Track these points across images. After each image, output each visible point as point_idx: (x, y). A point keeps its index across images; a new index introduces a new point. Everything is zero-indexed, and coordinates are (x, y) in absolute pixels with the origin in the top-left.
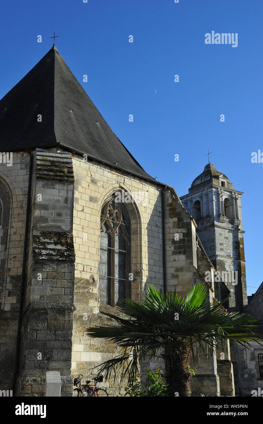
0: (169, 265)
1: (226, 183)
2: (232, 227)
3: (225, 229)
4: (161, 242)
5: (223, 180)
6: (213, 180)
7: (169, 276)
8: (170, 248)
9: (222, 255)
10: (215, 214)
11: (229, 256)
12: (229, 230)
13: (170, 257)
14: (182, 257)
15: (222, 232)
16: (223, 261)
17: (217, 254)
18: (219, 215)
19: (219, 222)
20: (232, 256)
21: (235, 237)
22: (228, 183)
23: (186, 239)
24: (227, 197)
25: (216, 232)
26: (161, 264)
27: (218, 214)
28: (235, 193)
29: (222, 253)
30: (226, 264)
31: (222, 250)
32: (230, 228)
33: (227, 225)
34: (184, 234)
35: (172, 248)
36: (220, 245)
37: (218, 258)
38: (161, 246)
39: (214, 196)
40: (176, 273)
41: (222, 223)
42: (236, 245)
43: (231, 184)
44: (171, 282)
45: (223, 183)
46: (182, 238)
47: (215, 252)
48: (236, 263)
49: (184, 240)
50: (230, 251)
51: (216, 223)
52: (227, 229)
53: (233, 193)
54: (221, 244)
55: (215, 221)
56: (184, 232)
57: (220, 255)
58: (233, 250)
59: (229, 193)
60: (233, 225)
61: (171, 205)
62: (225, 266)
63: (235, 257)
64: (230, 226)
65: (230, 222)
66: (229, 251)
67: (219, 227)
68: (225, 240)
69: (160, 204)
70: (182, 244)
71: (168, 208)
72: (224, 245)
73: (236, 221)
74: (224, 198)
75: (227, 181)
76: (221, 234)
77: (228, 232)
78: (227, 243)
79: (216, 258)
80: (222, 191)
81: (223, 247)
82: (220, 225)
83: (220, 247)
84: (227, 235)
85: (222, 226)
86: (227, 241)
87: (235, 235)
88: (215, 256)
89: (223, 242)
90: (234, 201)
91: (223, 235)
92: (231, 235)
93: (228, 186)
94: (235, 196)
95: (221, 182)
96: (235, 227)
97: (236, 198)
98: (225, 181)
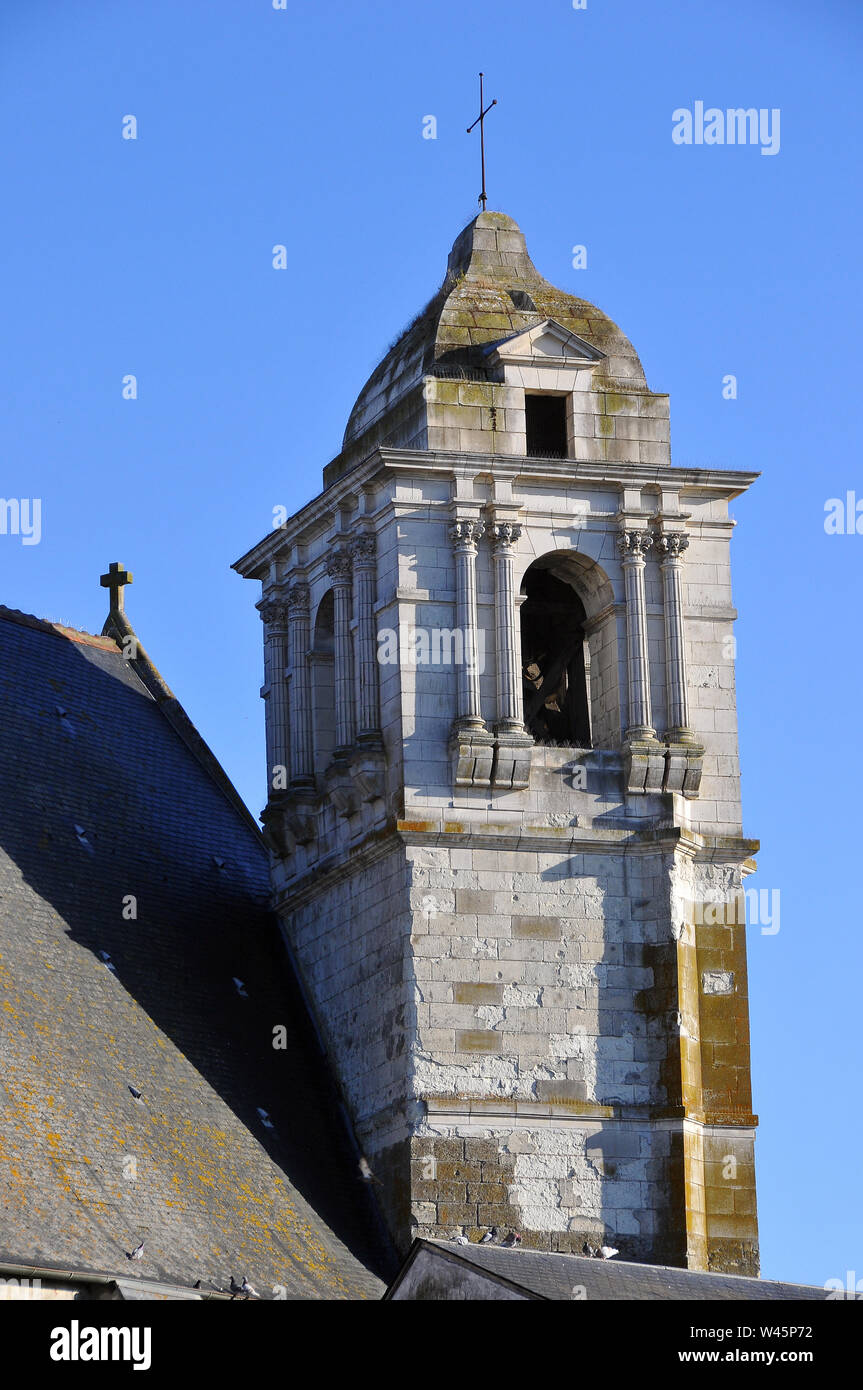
1: (582, 409)
2: (599, 822)
3: (518, 844)
5: (550, 381)
6: (429, 397)
9: (486, 1087)
10: (409, 728)
11: (558, 1096)
12: (572, 846)
15: (487, 881)
16: (488, 1145)
17: (420, 1085)
18: (451, 729)
19: (453, 789)
20: (590, 1094)
21: (643, 904)
22: (611, 394)
24: (564, 543)
25: (418, 883)
27: (446, 714)
28: (653, 493)
29: (483, 1076)
30: (522, 1166)
31: (478, 1042)
32: (585, 832)
33: (539, 803)
36: (459, 999)
37: (438, 1126)
39: (405, 561)
41: (491, 790)
42: (644, 977)
43: (649, 397)
47: (405, 1078)
48: (645, 1152)
50: (579, 1047)
51: (421, 804)
52: (539, 844)
53: (633, 499)
54: (470, 993)
55: (409, 792)
57: (446, 1098)
58: (608, 1029)
59: (581, 507)
60: (625, 796)
62: (505, 1194)
63: (629, 1093)
64: (595, 806)
65: (575, 778)
66: (562, 1048)
67: (453, 837)
68: (519, 948)
72: (510, 997)
73: (647, 757)
74: (519, 559)
75: (602, 378)
76: (470, 902)
77: (551, 875)
78: (545, 976)
79: (411, 1126)
80: (503, 491)
81: (489, 1015)
82: (458, 815)
83: (464, 1018)
84: (547, 900)
85: (488, 825)
86: (550, 950)
87: (635, 888)
88: (405, 1106)
89: (499, 966)
90: (633, 576)
91: (503, 904)
92: (589, 894)
93: (605, 428)
94: (656, 522)
95: (520, 404)
96: (639, 809)
97: (658, 537)
98: (576, 382)
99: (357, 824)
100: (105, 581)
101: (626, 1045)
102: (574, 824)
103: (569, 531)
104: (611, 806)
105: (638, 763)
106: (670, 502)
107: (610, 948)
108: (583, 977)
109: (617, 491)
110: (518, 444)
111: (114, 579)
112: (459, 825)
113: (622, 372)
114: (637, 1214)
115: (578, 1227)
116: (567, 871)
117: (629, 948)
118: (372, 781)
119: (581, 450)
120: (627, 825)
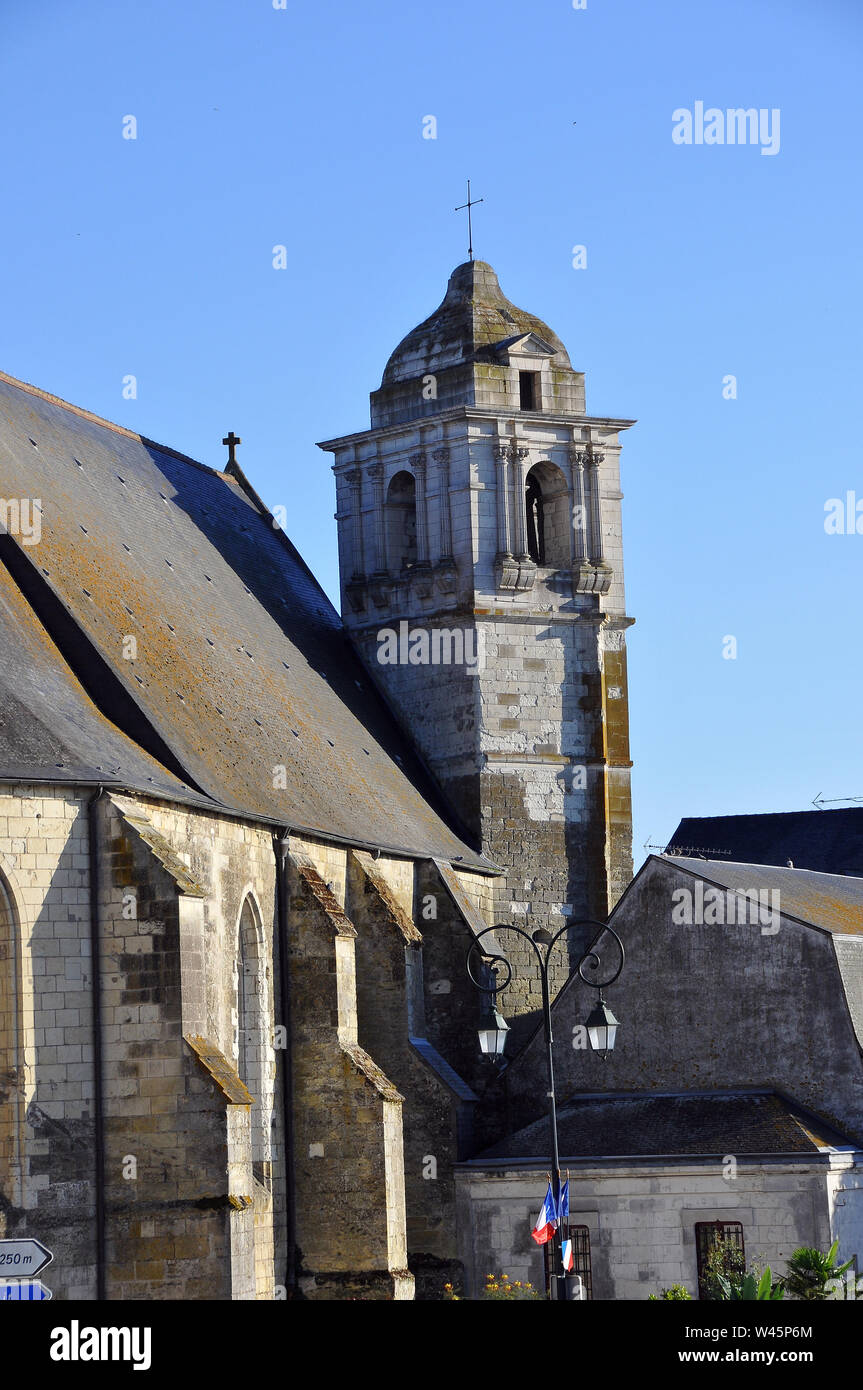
0: (111, 1034)
1: (546, 379)
2: (562, 608)
3: (527, 621)
4: (86, 966)
5: (529, 365)
6: (476, 375)
7: (110, 1070)
8: (115, 984)
9: (513, 748)
10: (476, 559)
11: (544, 752)
12: (553, 621)
13: (116, 1012)
14: (151, 1011)
15: (513, 640)
16: (514, 778)
17: (483, 747)
18: (497, 560)
19: (497, 591)
20: (559, 752)
21: (583, 652)
22: (559, 372)
23: (163, 953)
24: (545, 458)
25: (481, 642)
26: (87, 1035)
27: (493, 550)
28: (586, 431)
29: (511, 742)
30: (529, 789)
31: (509, 724)
32: (556, 614)
33: (536, 598)
34: (156, 938)
35: (122, 984)
36: (500, 702)
37: (492, 768)
38: (85, 980)
39: (473, 468)
40: (131, 1061)
41: (514, 592)
42: (583, 690)
43: (575, 374)
44: (117, 1087)
45: (528, 380)
46: (151, 951)
47: (476, 743)
48: (585, 781)
49: (156, 957)
50: (554, 727)
51: (483, 600)
52: (536, 622)
53: (577, 434)
54: (507, 699)
55: (476, 592)
56: (155, 932)
57: (497, 753)
58: (566, 718)
59: (552, 437)
60: (574, 594)
61: (117, 845)
62: (522, 802)
63: (575, 750)
64: (558, 600)
65: (551, 585)
66: (547, 727)
67: (498, 617)
68: (527, 675)
69: (84, 846)
70: (150, 972)
71: (108, 856)
72: (524, 701)
73: (587, 576)
74: (526, 465)
75: (552, 364)
76: (505, 651)
77: (540, 637)
78: (539, 690)
79: (479, 768)
80: (519, 430)
81: (514, 710)
82: (499, 605)
83: (502, 712)
84: (539, 650)
85: (515, 610)
86: (540, 676)
87: (579, 644)
88: (474, 756)
89: (518, 685)
90: (578, 476)
91: (519, 652)
92: (557, 647)
93: (556, 392)
94: (589, 447)
95: (516, 378)
96: (581, 602)
97: (590, 456)
98: (541, 366)
99: (429, 603)
100: (225, 442)
101: (574, 725)
102: (551, 609)
103: (544, 451)
104: (567, 600)
105: (583, 578)
106: (595, 436)
107: (568, 675)
108: (555, 689)
109: (570, 429)
110: (516, 401)
111: (231, 441)
112: (501, 611)
113: (560, 359)
114: (580, 812)
115: (554, 818)
116: (547, 635)
117: (576, 675)
118: (450, 584)
119: (546, 404)
120: (573, 610)
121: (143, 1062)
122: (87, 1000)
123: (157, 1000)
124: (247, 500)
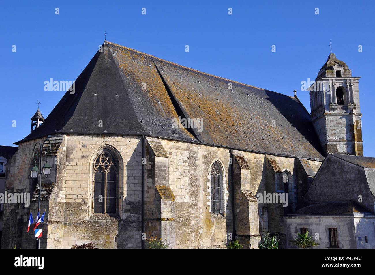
0: (145, 185)
1: (342, 72)
2: (345, 113)
3: (337, 115)
4: (141, 171)
5: (339, 69)
6: (326, 72)
7: (145, 192)
8: (146, 175)
9: (334, 139)
10: (325, 104)
11: (342, 139)
12: (342, 115)
13: (146, 180)
14: (151, 180)
15: (334, 119)
16: (335, 144)
17: (327, 139)
18: (329, 104)
19: (330, 110)
20: (345, 139)
21: (350, 120)
22: (345, 70)
23: (153, 168)
24: (341, 85)
25: (326, 119)
26: (140, 185)
27: (329, 103)
28: (350, 80)
29: (334, 138)
30: (338, 146)
31: (333, 135)
32: (344, 114)
33: (339, 110)
34: (152, 165)
35: (147, 175)
36: (331, 130)
37: (329, 143)
38: (140, 174)
40: (148, 190)
41: (334, 110)
42: (350, 128)
43: (349, 70)
44: (146, 195)
45: (339, 73)
46: (151, 168)
48: (351, 145)
49: (151, 169)
50: (344, 135)
51: (326, 112)
52: (339, 115)
53: (348, 80)
54: (332, 130)
55: (325, 110)
56: (152, 164)
57: (330, 140)
58: (347, 133)
59: (342, 81)
60: (348, 110)
61: (147, 147)
62: (337, 149)
63: (349, 139)
64: (345, 111)
65: (343, 108)
66: (342, 135)
67: (330, 115)
68: (337, 125)
69: (141, 147)
70: (151, 172)
71: (145, 149)
72: (336, 130)
73: (350, 106)
74: (336, 87)
75: (344, 69)
76: (332, 121)
77: (340, 118)
78: (340, 128)
79: (327, 143)
80: (334, 81)
81: (334, 132)
82: (330, 113)
83: (332, 132)
84: (340, 121)
85: (333, 113)
86: (340, 125)
87: (349, 119)
88: (326, 141)
89: (336, 127)
90: (348, 88)
91: (335, 121)
92: (344, 120)
93: (345, 74)
94: (350, 82)
95: (335, 72)
96: (349, 111)
97: (351, 84)
98: (342, 69)
99: (320, 114)
100: (294, 92)
101: (349, 134)
102: (343, 113)
103: (341, 84)
104: (346, 111)
105: (349, 107)
106: (352, 81)
107: (347, 125)
108: (344, 128)
109: (346, 80)
110: (335, 76)
111: (295, 91)
112: (331, 114)
113: (346, 68)
114: (350, 150)
115: (344, 152)
116: (342, 118)
117: (349, 125)
118: (321, 110)
119: (342, 76)
120: (348, 113)
121: (149, 190)
122: (141, 178)
123: (152, 178)
124: (298, 102)
